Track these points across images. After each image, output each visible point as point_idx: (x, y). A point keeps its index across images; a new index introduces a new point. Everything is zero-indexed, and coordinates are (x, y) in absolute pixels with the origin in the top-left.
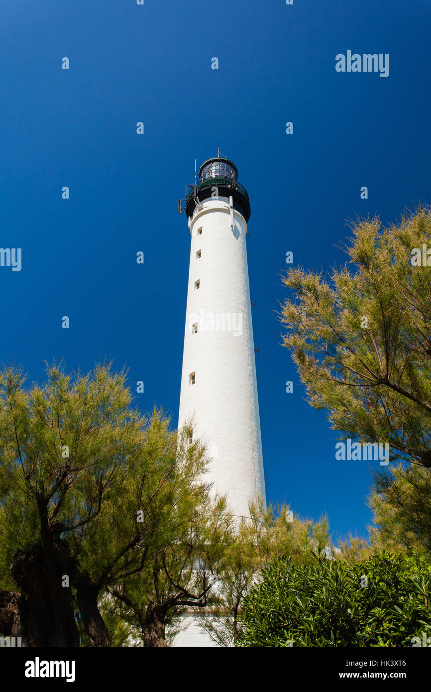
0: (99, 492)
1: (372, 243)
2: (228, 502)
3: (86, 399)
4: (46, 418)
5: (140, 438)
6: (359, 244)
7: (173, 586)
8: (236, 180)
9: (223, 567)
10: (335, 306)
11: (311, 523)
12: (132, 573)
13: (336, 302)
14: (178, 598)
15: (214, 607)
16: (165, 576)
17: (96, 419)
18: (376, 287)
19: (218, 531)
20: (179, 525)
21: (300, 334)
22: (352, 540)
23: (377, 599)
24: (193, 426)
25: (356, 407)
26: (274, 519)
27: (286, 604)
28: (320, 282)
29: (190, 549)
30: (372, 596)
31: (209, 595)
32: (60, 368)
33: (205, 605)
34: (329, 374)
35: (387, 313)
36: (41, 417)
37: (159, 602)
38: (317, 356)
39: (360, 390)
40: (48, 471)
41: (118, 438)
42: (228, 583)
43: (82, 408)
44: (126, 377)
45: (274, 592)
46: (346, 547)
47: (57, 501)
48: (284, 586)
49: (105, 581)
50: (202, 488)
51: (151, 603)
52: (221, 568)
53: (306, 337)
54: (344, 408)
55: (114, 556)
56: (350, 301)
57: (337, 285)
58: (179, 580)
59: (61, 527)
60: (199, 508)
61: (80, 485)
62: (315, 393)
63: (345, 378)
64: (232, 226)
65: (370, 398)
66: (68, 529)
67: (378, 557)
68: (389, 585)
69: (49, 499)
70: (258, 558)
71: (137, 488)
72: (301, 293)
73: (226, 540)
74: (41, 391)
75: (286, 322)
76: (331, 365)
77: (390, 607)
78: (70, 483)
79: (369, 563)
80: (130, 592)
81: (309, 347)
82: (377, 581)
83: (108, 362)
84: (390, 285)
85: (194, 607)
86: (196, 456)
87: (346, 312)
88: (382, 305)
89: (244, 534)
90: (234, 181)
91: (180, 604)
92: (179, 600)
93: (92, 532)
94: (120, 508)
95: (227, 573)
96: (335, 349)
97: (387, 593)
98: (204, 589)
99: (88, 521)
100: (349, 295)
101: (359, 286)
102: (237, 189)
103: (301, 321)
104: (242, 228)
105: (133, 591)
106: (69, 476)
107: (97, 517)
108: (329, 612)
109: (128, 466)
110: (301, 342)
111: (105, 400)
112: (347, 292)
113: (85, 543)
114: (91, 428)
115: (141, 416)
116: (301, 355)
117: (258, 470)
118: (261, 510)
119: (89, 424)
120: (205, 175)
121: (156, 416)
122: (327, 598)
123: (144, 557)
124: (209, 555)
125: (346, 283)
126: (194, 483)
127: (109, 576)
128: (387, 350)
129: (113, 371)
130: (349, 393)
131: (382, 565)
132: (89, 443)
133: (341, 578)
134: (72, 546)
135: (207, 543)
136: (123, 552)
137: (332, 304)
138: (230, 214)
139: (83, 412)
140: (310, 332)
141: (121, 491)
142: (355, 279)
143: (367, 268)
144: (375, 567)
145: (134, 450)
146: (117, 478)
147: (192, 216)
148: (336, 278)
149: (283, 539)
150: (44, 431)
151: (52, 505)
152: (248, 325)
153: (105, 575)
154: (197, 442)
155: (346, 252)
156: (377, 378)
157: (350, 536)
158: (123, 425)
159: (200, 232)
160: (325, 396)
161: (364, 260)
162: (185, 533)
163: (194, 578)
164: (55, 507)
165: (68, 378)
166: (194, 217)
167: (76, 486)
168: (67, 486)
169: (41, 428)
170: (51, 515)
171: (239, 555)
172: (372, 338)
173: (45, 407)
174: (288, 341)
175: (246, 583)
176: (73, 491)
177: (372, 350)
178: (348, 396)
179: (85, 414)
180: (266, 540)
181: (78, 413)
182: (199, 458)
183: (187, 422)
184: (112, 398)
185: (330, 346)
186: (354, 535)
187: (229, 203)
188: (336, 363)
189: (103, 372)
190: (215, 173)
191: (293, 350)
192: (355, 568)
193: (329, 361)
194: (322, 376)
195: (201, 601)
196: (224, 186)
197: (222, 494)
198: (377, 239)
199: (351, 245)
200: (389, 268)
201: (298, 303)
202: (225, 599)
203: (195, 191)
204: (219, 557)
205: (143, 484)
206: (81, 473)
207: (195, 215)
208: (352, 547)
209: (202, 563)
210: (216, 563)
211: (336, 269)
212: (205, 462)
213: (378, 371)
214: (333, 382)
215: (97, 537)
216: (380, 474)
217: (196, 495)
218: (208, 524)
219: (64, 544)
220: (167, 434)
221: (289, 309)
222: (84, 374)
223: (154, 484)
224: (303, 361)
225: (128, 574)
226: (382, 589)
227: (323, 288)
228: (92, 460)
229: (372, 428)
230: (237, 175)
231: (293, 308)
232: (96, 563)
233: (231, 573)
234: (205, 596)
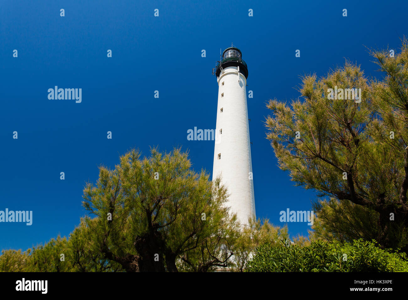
0: (176, 209)
1: (312, 86)
2: (238, 216)
3: (169, 165)
4: (150, 174)
5: (195, 184)
6: (305, 87)
7: (211, 256)
8: (241, 58)
9: (235, 248)
10: (293, 118)
11: (279, 228)
12: (191, 249)
13: (294, 117)
14: (213, 262)
15: (230, 268)
16: (207, 251)
17: (174, 174)
18: (315, 109)
19: (233, 230)
20: (214, 227)
21: (275, 133)
22: (300, 237)
23: (315, 264)
24: (221, 178)
25: (304, 170)
26: (261, 226)
27: (268, 265)
28: (286, 106)
29: (219, 239)
30: (312, 262)
31: (228, 261)
32: (157, 149)
33: (226, 266)
34: (290, 153)
35: (320, 122)
36: (148, 173)
37: (204, 264)
38: (284, 144)
39: (306, 161)
40: (152, 199)
41: (185, 184)
42: (238, 256)
43: (167, 169)
44: (188, 154)
45: (263, 259)
46: (297, 240)
47: (156, 214)
48: (267, 257)
49: (179, 252)
50: (225, 209)
51: (200, 264)
52: (234, 248)
53: (278, 134)
54: (297, 170)
55: (183, 240)
56: (300, 116)
57: (294, 108)
58: (214, 254)
59: (157, 226)
60: (223, 219)
61: (166, 206)
62: (282, 162)
63: (298, 155)
64: (239, 81)
65: (311, 165)
66: (161, 227)
67: (315, 243)
68: (321, 257)
69: (152, 212)
70: (253, 244)
71: (194, 208)
72: (276, 112)
73: (237, 235)
74: (148, 160)
75: (268, 127)
76: (291, 148)
77: (322, 268)
78: (162, 205)
79: (311, 246)
80: (190, 258)
81: (280, 139)
82: (315, 255)
83: (179, 147)
84: (322, 108)
85: (221, 267)
86: (222, 193)
87: (299, 121)
88: (318, 118)
89: (245, 232)
90: (240, 59)
91: (214, 265)
92: (214, 263)
93: (172, 229)
94: (185, 218)
95: (237, 251)
96: (293, 140)
97: (320, 261)
98: (226, 259)
99: (170, 223)
100: (300, 113)
101: (306, 108)
102: (241, 62)
103: (276, 126)
104: (244, 82)
105: (192, 258)
106: (161, 202)
107: (175, 222)
108: (291, 270)
109: (189, 198)
110: (276, 136)
111: (178, 165)
112: (299, 111)
113: (169, 234)
114: (171, 179)
115: (195, 174)
116: (276, 143)
117: (252, 202)
118: (254, 221)
119: (171, 176)
120: (225, 56)
121: (203, 173)
122: (289, 263)
123: (197, 242)
124: (229, 242)
125: (299, 107)
126: (221, 206)
127: (180, 250)
128: (320, 141)
129: (182, 151)
130: (300, 163)
131: (317, 247)
132: (171, 186)
133: (297, 253)
134: (163, 235)
135: (227, 236)
136: (187, 238)
137: (292, 117)
138: (238, 75)
139: (168, 171)
140: (280, 132)
141: (186, 210)
142: (303, 105)
143: (310, 99)
144: (314, 248)
145: (192, 189)
146: (184, 203)
147: (219, 76)
148: (293, 105)
149: (266, 235)
150: (149, 179)
151: (153, 216)
152: (247, 130)
153: (178, 249)
154: (223, 187)
155: (299, 91)
156: (315, 155)
157: (299, 235)
158: (187, 177)
159: (223, 84)
160: (287, 164)
161: (308, 95)
162: (217, 231)
163: (221, 253)
164: (155, 216)
165: (161, 154)
166: (220, 77)
167: (164, 206)
168: (160, 207)
169: (148, 178)
170: (153, 220)
171: (243, 242)
172: (312, 134)
173: (150, 168)
174: (269, 136)
175: (247, 256)
176: (163, 208)
177: (312, 140)
178: (299, 164)
179: (168, 172)
180: (257, 236)
181: (165, 171)
182: (224, 194)
183: (218, 176)
184: (182, 165)
185: (290, 139)
186: (301, 235)
187: (237, 70)
188: (294, 147)
189: (177, 152)
190: (231, 55)
191: (271, 141)
192: (303, 249)
193: (290, 146)
194: (286, 154)
195: (224, 264)
196: (235, 61)
197: (235, 212)
198: (315, 85)
199: (301, 88)
200: (321, 99)
201: (274, 117)
202: (236, 264)
203: (221, 64)
204: (234, 243)
205: (197, 206)
206: (167, 200)
207: (221, 76)
208: (300, 241)
209: (225, 246)
210: (232, 246)
211: (293, 100)
212: (227, 196)
213: (315, 151)
214: (292, 157)
215: (175, 231)
216: (316, 203)
217: (222, 212)
218: (228, 227)
219: (159, 234)
220: (208, 182)
221: (269, 120)
222: (168, 153)
223: (202, 206)
224: (277, 146)
225: (190, 249)
226: (317, 259)
227: (287, 109)
228: (172, 195)
229: (312, 180)
230: (241, 56)
231: (271, 120)
232: (174, 244)
233: (239, 251)
234: (226, 262)
